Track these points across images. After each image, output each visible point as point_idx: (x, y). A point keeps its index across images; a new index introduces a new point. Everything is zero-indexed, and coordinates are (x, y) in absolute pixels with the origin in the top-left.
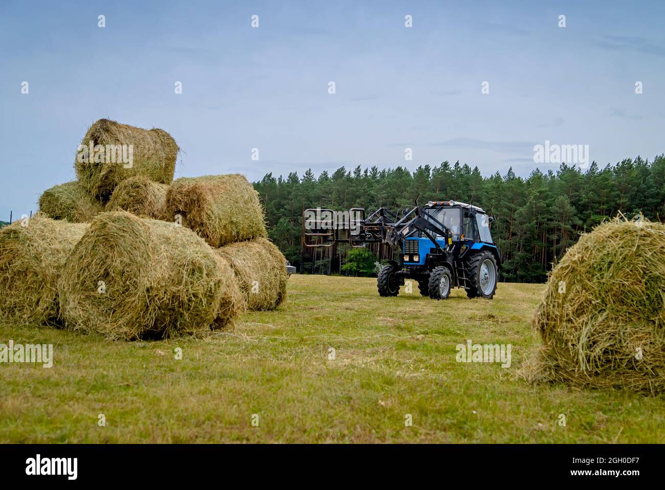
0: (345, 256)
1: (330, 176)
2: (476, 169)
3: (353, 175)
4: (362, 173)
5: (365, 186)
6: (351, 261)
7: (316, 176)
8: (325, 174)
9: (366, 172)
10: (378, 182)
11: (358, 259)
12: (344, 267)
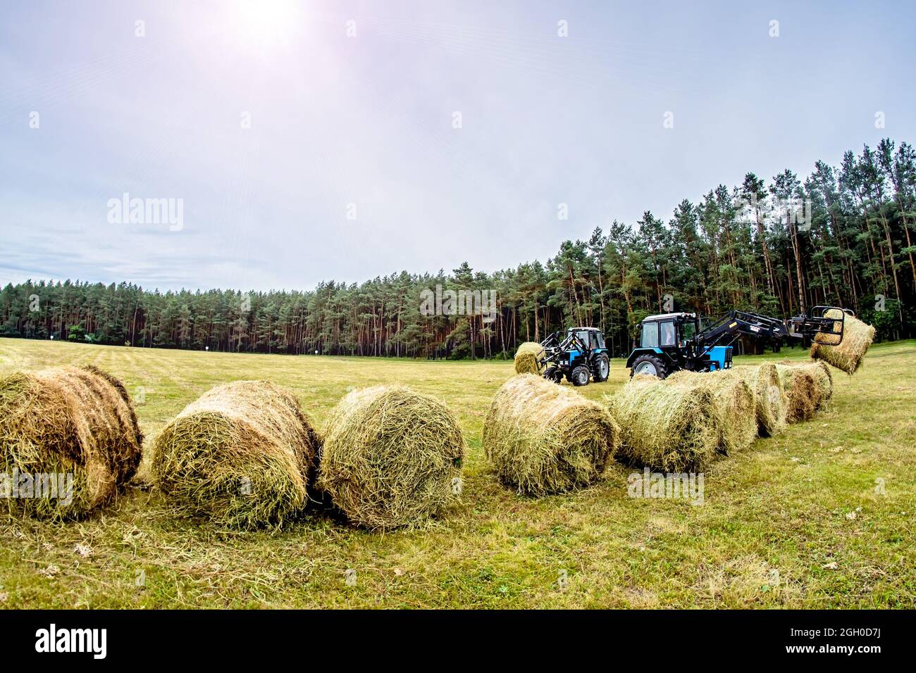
0: (69, 330)
3: (74, 285)
4: (80, 284)
6: (73, 333)
9: (82, 283)
11: (76, 332)
12: (70, 336)
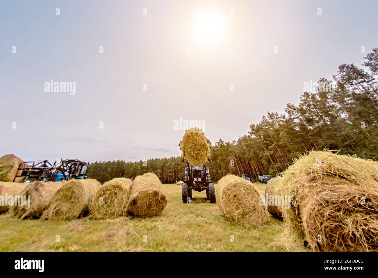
1: (94, 163)
2: (125, 161)
5: (101, 165)
7: (90, 164)
8: (93, 163)
10: (104, 164)
